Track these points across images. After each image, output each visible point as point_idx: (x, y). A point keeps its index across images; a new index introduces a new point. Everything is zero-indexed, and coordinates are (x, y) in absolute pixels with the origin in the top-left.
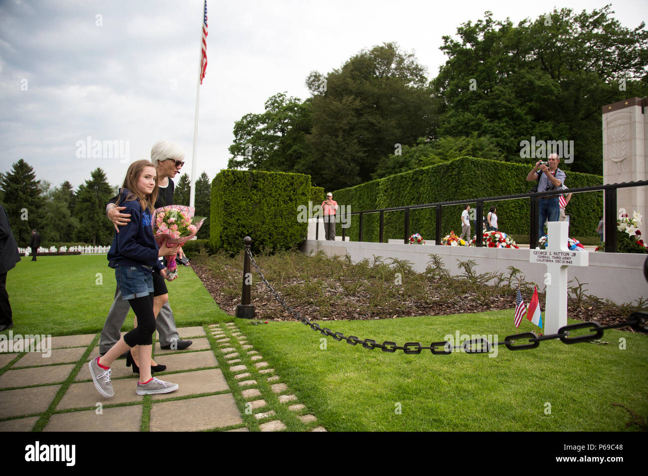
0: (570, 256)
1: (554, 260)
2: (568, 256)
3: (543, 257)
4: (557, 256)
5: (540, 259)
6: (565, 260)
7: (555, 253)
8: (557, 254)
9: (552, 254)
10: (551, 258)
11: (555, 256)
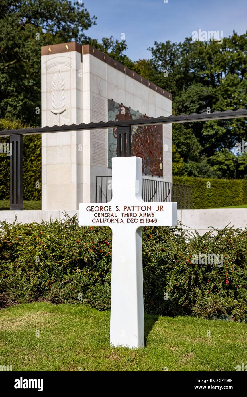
0: (153, 210)
1: (125, 219)
2: (149, 212)
3: (104, 215)
4: (129, 212)
5: (99, 219)
6: (145, 218)
7: (125, 208)
8: (129, 208)
9: (121, 209)
10: (119, 216)
11: (126, 212)
